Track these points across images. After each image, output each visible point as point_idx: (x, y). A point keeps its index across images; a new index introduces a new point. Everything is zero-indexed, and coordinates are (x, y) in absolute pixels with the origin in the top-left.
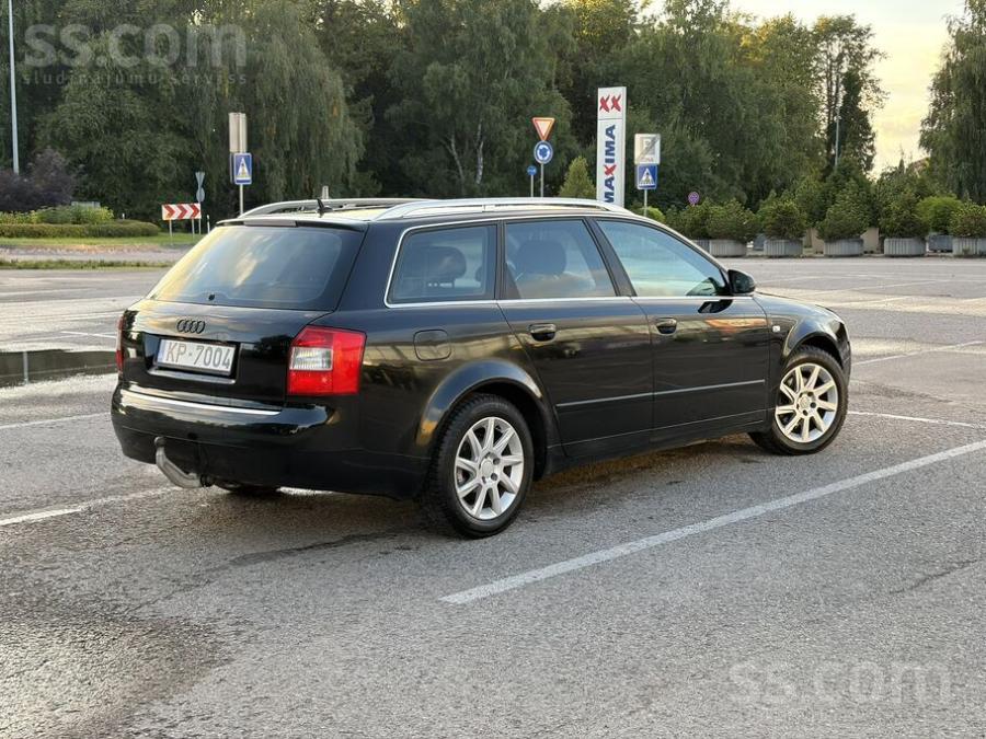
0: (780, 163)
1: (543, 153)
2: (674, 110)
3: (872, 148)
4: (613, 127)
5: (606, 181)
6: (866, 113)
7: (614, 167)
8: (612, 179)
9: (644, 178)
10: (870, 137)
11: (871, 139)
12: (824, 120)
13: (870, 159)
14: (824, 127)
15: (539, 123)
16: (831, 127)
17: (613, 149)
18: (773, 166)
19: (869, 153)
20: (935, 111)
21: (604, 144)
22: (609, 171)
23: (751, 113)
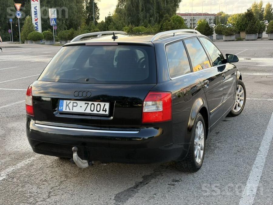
0: (75, 18)
1: (19, 15)
2: (44, 2)
3: (99, 13)
4: (36, 7)
5: (35, 23)
6: (96, 3)
7: (38, 19)
8: (37, 22)
9: (53, 22)
10: (98, 10)
11: (98, 11)
12: (85, 5)
13: (98, 16)
14: (85, 7)
15: (17, 5)
16: (87, 8)
17: (37, 13)
18: (74, 18)
19: (98, 15)
20: (119, 3)
21: (34, 12)
22: (36, 20)
23: (66, 3)
